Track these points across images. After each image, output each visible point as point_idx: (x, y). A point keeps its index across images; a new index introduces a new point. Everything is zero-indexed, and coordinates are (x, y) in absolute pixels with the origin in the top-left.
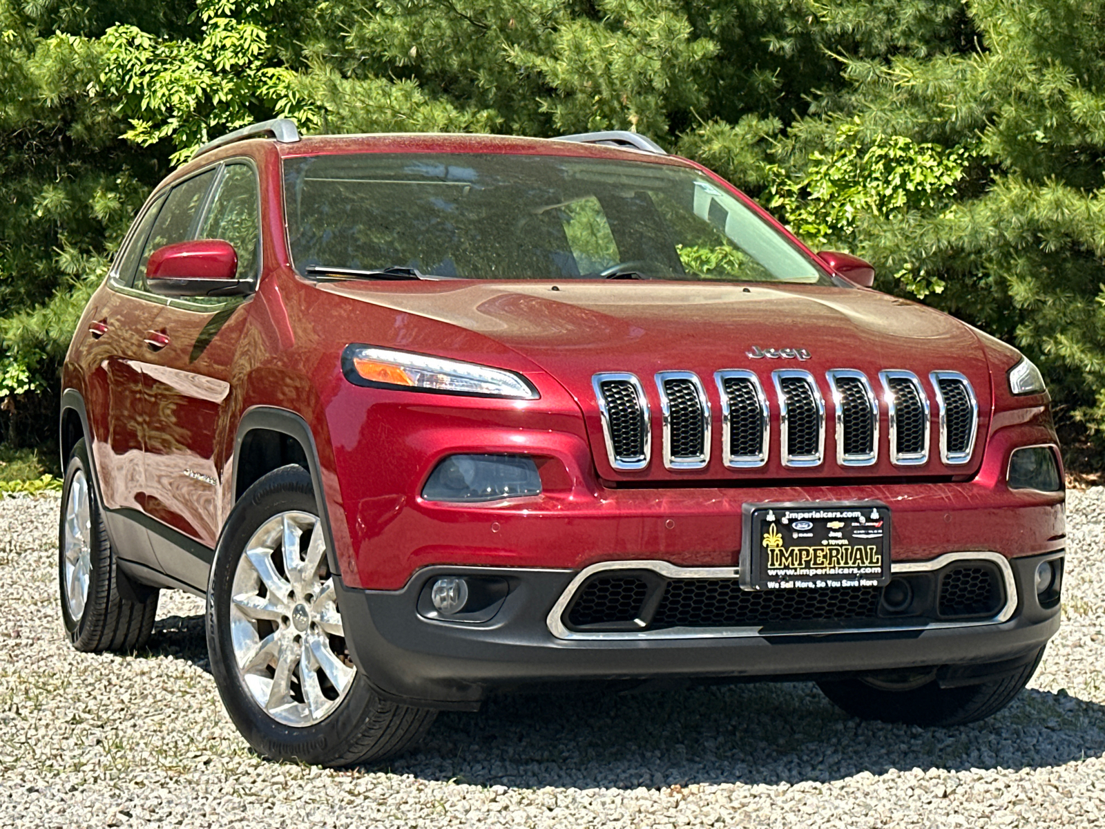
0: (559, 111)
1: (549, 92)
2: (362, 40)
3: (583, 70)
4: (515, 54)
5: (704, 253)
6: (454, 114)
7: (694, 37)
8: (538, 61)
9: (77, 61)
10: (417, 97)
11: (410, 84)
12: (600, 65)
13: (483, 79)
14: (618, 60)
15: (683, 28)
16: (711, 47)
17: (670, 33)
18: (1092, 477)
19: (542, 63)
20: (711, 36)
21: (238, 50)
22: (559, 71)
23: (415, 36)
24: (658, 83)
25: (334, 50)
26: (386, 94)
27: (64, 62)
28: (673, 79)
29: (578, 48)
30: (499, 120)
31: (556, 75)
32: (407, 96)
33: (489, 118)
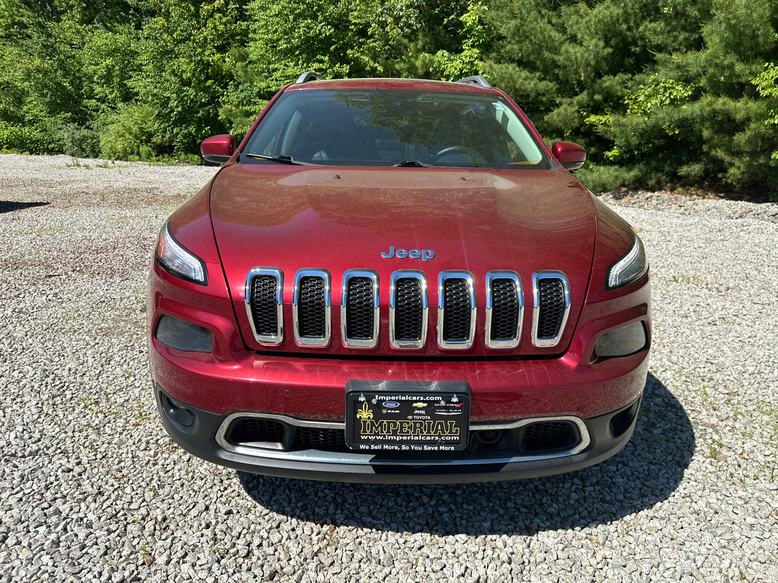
0: (561, 73)
1: (559, 67)
2: (506, 52)
3: (568, 59)
4: (547, 54)
5: (601, 118)
6: (528, 74)
7: (604, 48)
8: (555, 56)
9: (427, 61)
10: (517, 69)
11: (514, 65)
12: (574, 57)
13: (538, 63)
14: (579, 55)
15: (602, 44)
16: (610, 50)
17: (596, 45)
18: (722, 195)
19: (556, 58)
20: (612, 47)
21: (471, 57)
22: (560, 59)
23: (521, 50)
24: (593, 63)
25: (498, 55)
26: (507, 68)
27: (424, 61)
28: (597, 62)
29: (567, 52)
30: (543, 76)
31: (560, 60)
32: (514, 69)
33: (540, 75)
